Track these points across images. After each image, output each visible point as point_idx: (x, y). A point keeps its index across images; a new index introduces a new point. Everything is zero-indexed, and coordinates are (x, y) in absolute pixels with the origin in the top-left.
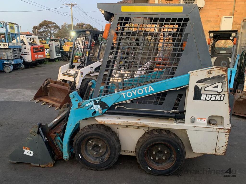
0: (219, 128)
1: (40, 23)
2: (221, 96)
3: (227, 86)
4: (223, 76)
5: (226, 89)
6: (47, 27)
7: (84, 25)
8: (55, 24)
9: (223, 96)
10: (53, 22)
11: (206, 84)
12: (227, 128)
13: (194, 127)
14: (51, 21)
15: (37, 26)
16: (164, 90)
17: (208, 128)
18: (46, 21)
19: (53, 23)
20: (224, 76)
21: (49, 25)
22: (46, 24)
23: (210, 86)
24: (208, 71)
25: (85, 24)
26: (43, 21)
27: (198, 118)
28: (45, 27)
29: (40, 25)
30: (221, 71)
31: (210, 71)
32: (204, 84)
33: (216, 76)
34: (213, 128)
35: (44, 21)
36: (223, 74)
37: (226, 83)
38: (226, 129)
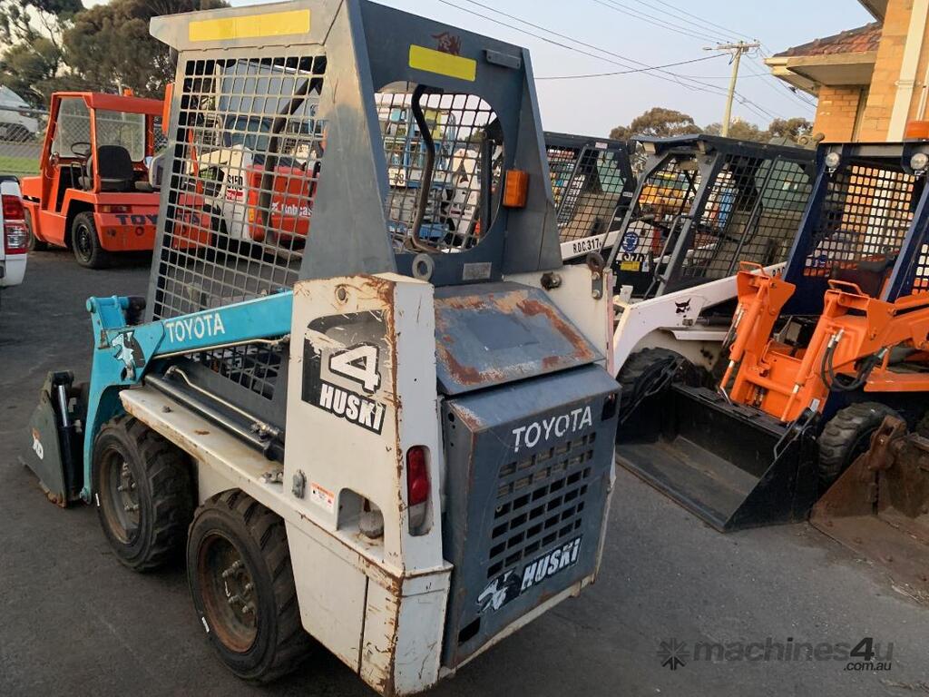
0: (367, 560)
1: (636, 118)
2: (375, 410)
3: (391, 366)
4: (379, 320)
5: (389, 381)
6: (658, 131)
7: (805, 127)
8: (691, 121)
9: (380, 409)
10: (682, 113)
11: (331, 340)
12: (389, 571)
13: (302, 517)
14: (677, 110)
15: (626, 127)
16: (242, 336)
17: (336, 538)
18: (659, 110)
19: (683, 119)
20: (383, 320)
21: (668, 125)
22: (657, 122)
23: (344, 352)
24: (337, 284)
25: (808, 123)
26: (650, 111)
27: (314, 485)
28: (653, 131)
29: (637, 125)
30: (375, 293)
31: (343, 285)
32: (327, 339)
33: (360, 311)
34: (350, 548)
35: (654, 109)
36: (380, 311)
37: (390, 354)
38: (385, 571)
